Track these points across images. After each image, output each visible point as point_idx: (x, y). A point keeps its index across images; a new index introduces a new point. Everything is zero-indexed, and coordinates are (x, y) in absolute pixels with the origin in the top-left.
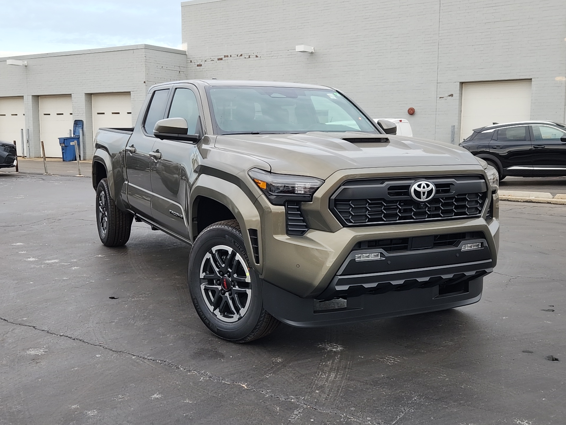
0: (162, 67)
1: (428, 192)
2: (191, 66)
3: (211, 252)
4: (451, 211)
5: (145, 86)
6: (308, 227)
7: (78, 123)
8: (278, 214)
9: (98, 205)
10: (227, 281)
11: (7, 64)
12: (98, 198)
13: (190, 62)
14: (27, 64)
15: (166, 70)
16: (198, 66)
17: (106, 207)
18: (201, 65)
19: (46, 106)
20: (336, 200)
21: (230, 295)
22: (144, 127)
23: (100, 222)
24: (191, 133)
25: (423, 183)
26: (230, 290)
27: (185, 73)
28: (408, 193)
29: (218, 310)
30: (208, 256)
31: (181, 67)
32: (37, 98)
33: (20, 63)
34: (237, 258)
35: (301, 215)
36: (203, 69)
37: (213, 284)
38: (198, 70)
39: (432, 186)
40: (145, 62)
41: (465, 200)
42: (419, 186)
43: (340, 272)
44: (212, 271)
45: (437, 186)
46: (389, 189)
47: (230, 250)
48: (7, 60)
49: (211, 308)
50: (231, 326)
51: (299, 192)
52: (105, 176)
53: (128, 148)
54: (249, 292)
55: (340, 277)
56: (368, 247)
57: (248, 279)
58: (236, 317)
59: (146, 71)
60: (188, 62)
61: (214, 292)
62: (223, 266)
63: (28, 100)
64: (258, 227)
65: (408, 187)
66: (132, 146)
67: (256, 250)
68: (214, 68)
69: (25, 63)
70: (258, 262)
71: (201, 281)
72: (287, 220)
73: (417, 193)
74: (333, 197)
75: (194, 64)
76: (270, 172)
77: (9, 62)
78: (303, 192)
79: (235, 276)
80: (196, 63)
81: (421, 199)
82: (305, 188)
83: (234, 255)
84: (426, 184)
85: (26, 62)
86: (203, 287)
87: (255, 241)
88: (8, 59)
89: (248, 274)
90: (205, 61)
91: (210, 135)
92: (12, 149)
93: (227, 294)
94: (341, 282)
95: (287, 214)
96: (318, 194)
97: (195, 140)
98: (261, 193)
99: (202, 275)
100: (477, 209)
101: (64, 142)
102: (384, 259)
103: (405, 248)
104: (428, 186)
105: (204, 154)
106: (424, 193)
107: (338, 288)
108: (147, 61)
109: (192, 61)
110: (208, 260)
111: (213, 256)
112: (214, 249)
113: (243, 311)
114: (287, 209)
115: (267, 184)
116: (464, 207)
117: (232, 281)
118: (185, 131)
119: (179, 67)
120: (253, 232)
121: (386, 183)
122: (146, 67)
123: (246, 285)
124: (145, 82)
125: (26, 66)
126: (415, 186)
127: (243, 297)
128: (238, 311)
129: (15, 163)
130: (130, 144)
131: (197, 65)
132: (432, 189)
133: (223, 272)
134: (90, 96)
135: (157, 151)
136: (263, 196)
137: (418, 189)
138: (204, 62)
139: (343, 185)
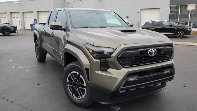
2: (66, 4)
3: (71, 74)
4: (161, 59)
6: (109, 67)
7: (35, 20)
8: (97, 62)
9: (36, 48)
10: (77, 85)
12: (36, 46)
17: (38, 49)
19: (26, 15)
20: (120, 57)
21: (78, 89)
22: (48, 24)
23: (37, 53)
24: (63, 27)
26: (78, 88)
28: (147, 53)
29: (74, 94)
30: (70, 75)
31: (63, 4)
32: (23, 12)
33: (18, 2)
34: (80, 77)
35: (106, 63)
36: (69, 4)
37: (72, 85)
39: (155, 50)
40: (53, 2)
41: (166, 54)
43: (122, 86)
44: (71, 80)
45: (157, 50)
46: (140, 52)
47: (78, 73)
49: (72, 94)
50: (79, 101)
51: (105, 54)
52: (37, 39)
53: (43, 31)
54: (85, 89)
55: (122, 88)
56: (132, 75)
57: (85, 85)
58: (81, 98)
60: (65, 2)
61: (72, 88)
62: (75, 79)
63: (21, 13)
64: (89, 67)
65: (147, 51)
66: (45, 30)
67: (88, 76)
69: (20, 3)
70: (89, 81)
71: (68, 83)
72: (101, 65)
73: (150, 53)
74: (119, 56)
76: (94, 46)
77: (15, 2)
78: (107, 54)
79: (80, 83)
82: (108, 52)
83: (79, 75)
86: (68, 86)
87: (88, 73)
89: (85, 83)
91: (70, 28)
92: (15, 28)
93: (77, 89)
94: (122, 89)
95: (100, 62)
96: (113, 55)
97: (65, 30)
98: (90, 54)
99: (68, 81)
100: (169, 57)
101: (31, 25)
102: (138, 79)
104: (154, 50)
105: (68, 35)
106: (153, 53)
107: (121, 92)
110: (70, 76)
111: (72, 75)
112: (72, 73)
113: (83, 96)
114: (101, 61)
115: (92, 50)
116: (166, 57)
117: (79, 85)
118: (61, 27)
120: (87, 69)
121: (139, 50)
123: (84, 87)
124: (53, 8)
126: (150, 51)
127: (83, 91)
128: (81, 96)
129: (16, 32)
130: (44, 30)
133: (75, 81)
134: (38, 12)
135: (52, 33)
136: (91, 55)
137: (151, 52)
138: (70, 2)
139: (123, 51)
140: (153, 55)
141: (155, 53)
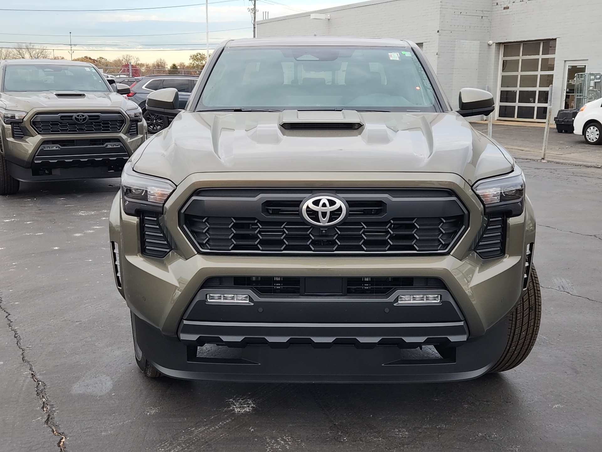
0: (461, 13)
1: (331, 212)
2: (496, 10)
4: (382, 243)
5: (438, 36)
6: (171, 247)
11: (311, 18)
13: (496, 4)
14: (329, 18)
15: (465, 16)
16: (505, 8)
18: (508, 8)
20: (186, 215)
25: (324, 199)
27: (488, 18)
31: (484, 12)
33: (323, 16)
35: (161, 231)
36: (510, 12)
38: (504, 14)
39: (339, 203)
40: (440, 8)
41: (410, 227)
42: (316, 203)
45: (350, 204)
46: (265, 205)
48: (311, 15)
56: (235, 284)
59: (440, 19)
60: (494, 4)
64: (119, 240)
65: (298, 203)
68: (523, 10)
72: (143, 235)
73: (313, 214)
75: (500, 6)
80: (502, 6)
81: (320, 222)
84: (329, 200)
85: (329, 15)
88: (312, 13)
90: (514, 2)
94: (188, 330)
96: (168, 205)
102: (252, 304)
103: (296, 292)
104: (332, 203)
106: (324, 214)
107: (183, 337)
108: (443, 7)
109: (498, 4)
114: (143, 222)
116: (412, 237)
119: (482, 11)
121: (261, 196)
122: (441, 13)
124: (438, 32)
125: (329, 20)
126: (309, 203)
131: (503, 8)
132: (341, 207)
136: (122, 200)
137: (314, 207)
138: (511, 3)
140: (324, 222)
141: (335, 214)
